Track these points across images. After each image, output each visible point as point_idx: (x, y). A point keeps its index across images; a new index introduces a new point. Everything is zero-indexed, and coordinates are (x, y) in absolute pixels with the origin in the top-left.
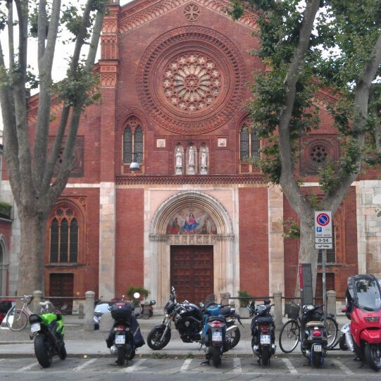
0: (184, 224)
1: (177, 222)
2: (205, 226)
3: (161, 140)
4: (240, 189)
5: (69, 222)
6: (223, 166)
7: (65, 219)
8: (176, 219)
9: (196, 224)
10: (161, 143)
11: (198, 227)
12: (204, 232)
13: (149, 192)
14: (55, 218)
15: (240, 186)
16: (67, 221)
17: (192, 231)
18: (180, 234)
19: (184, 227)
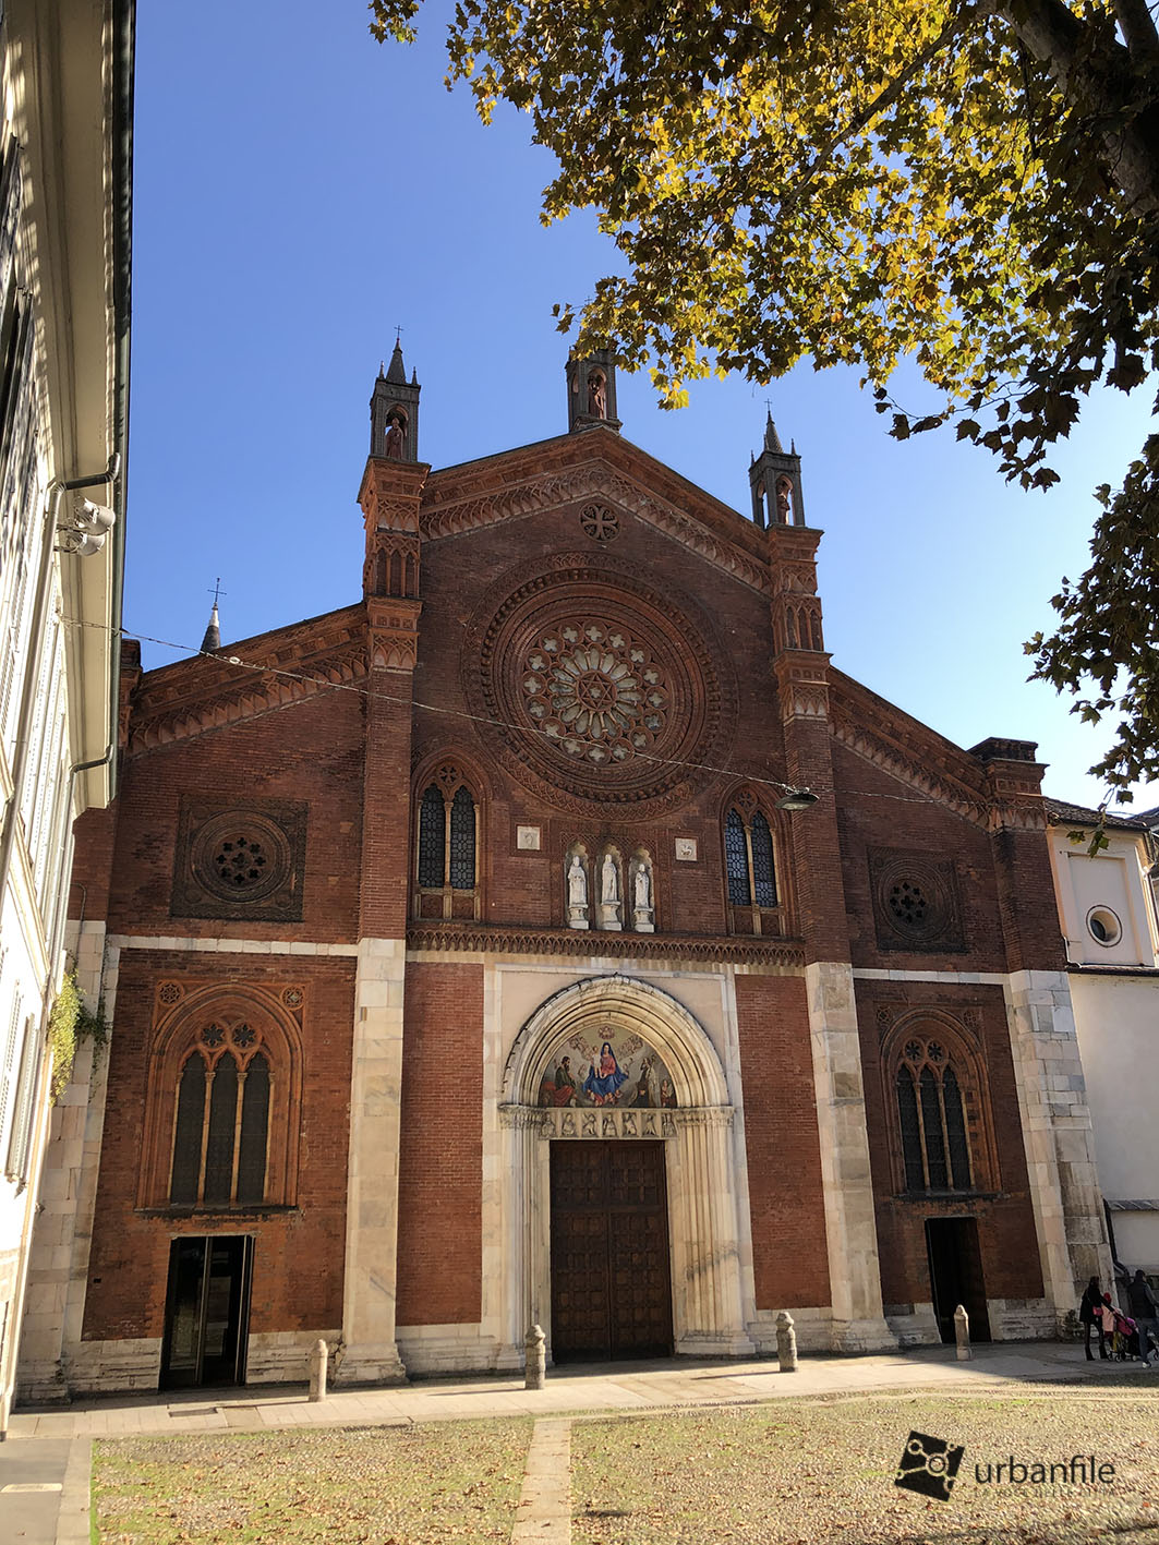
0: (587, 1075)
1: (567, 1068)
2: (643, 1083)
3: (530, 829)
4: (738, 978)
5: (242, 1065)
6: (692, 913)
7: (227, 1052)
8: (566, 1059)
9: (621, 1077)
10: (529, 837)
11: (626, 1086)
12: (643, 1101)
13: (498, 976)
14: (196, 1052)
15: (738, 969)
16: (234, 1061)
17: (609, 1097)
18: (579, 1105)
19: (589, 1085)
